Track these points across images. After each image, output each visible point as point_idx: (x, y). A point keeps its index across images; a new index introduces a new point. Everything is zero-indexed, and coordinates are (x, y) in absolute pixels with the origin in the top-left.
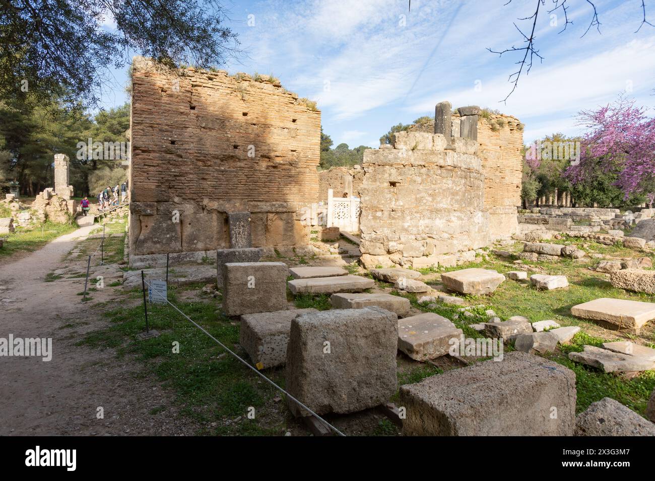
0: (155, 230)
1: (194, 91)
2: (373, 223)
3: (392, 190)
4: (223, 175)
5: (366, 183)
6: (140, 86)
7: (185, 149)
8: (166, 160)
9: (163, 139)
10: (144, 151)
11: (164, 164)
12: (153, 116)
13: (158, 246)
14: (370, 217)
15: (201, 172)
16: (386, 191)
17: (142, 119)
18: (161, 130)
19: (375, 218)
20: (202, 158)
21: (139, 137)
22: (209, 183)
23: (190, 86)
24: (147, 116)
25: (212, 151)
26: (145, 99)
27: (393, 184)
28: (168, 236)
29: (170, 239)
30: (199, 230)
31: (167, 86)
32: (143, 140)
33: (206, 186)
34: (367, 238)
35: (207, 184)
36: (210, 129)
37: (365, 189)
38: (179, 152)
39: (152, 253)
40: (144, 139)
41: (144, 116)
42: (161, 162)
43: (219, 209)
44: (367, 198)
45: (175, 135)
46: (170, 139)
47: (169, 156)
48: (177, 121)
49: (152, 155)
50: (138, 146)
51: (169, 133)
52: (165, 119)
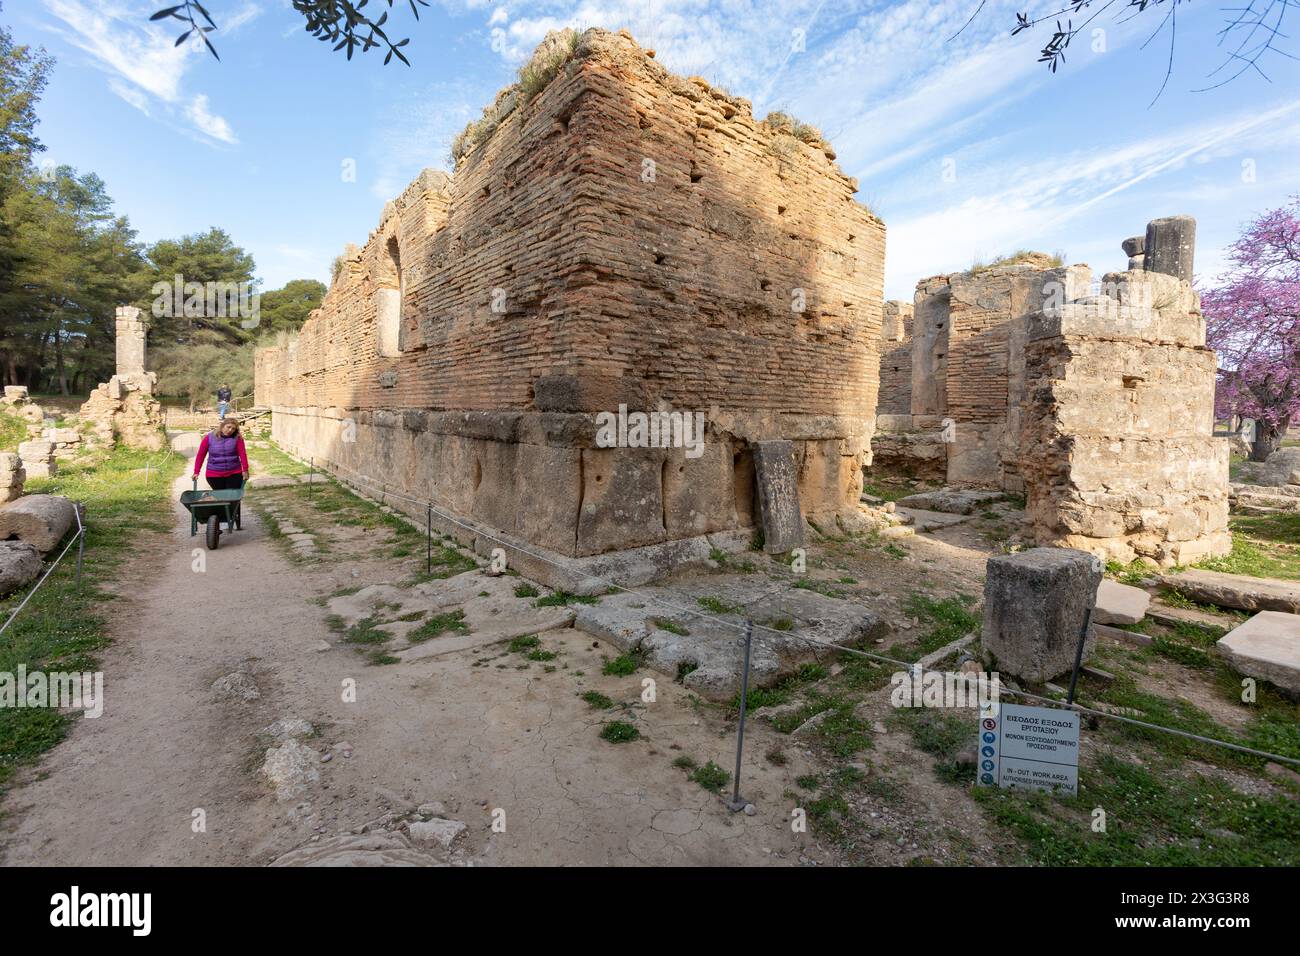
0: (618, 487)
1: (700, 137)
2: (1101, 467)
3: (1129, 395)
4: (744, 349)
5: (1074, 377)
6: (602, 99)
7: (682, 280)
8: (645, 305)
9: (643, 249)
10: (602, 276)
11: (641, 313)
12: (625, 185)
13: (625, 529)
14: (1094, 454)
15: (708, 339)
16: (1117, 397)
17: (602, 188)
18: (639, 226)
19: (1106, 455)
20: (710, 305)
21: (595, 235)
22: (720, 367)
23: (694, 124)
24: (615, 183)
25: (729, 290)
26: (610, 135)
27: (1129, 382)
28: (643, 502)
29: (647, 511)
30: (698, 484)
31: (652, 112)
32: (603, 245)
33: (715, 375)
34: (1088, 501)
35: (716, 370)
36: (728, 237)
37: (1070, 392)
38: (671, 287)
39: (612, 549)
40: (606, 242)
41: (607, 181)
42: (635, 308)
43: (736, 434)
44: (1075, 412)
45: (666, 240)
46: (655, 250)
47: (650, 294)
48: (669, 207)
49: (619, 288)
50: (593, 259)
51: (654, 235)
52: (649, 198)
